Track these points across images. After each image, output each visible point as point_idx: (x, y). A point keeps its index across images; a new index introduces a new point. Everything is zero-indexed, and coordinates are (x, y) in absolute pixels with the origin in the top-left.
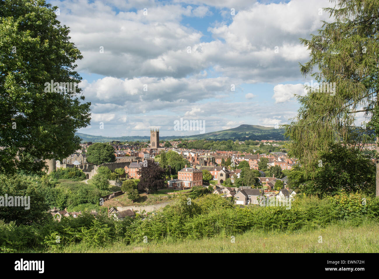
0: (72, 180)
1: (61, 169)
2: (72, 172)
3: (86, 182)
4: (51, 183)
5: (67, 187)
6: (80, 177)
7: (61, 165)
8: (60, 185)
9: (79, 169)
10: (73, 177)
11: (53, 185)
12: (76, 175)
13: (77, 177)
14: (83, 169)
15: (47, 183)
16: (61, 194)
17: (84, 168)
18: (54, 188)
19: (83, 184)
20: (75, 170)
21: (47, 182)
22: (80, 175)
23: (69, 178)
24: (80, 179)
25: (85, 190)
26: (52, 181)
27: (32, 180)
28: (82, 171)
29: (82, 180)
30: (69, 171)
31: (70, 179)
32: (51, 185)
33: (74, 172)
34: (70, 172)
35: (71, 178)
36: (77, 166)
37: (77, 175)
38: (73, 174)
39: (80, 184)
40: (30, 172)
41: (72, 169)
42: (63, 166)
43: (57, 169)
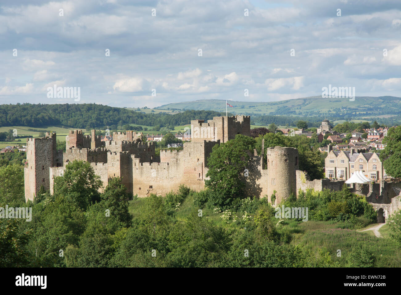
0: (336, 225)
1: (309, 194)
2: (338, 203)
3: (376, 230)
4: (280, 232)
5: (322, 244)
6: (360, 218)
7: (309, 183)
8: (303, 238)
9: (358, 194)
10: (339, 216)
11: (285, 239)
12: (348, 212)
13: (352, 216)
14: (369, 195)
15: (270, 230)
16: (301, 262)
17: (371, 191)
18: (287, 246)
19: (368, 237)
20: (347, 198)
21: (268, 227)
22: (360, 210)
23: (329, 219)
24: (360, 221)
25: (368, 252)
26: (285, 227)
27: (234, 221)
28: (364, 200)
29: (366, 226)
30: (330, 200)
31: (331, 221)
32: (279, 235)
33: (344, 202)
34: (333, 201)
35: (333, 218)
36: (352, 187)
37: (351, 212)
38: (339, 209)
39: (359, 237)
40: (231, 201)
41: (339, 193)
42: (314, 184)
43: (298, 194)
